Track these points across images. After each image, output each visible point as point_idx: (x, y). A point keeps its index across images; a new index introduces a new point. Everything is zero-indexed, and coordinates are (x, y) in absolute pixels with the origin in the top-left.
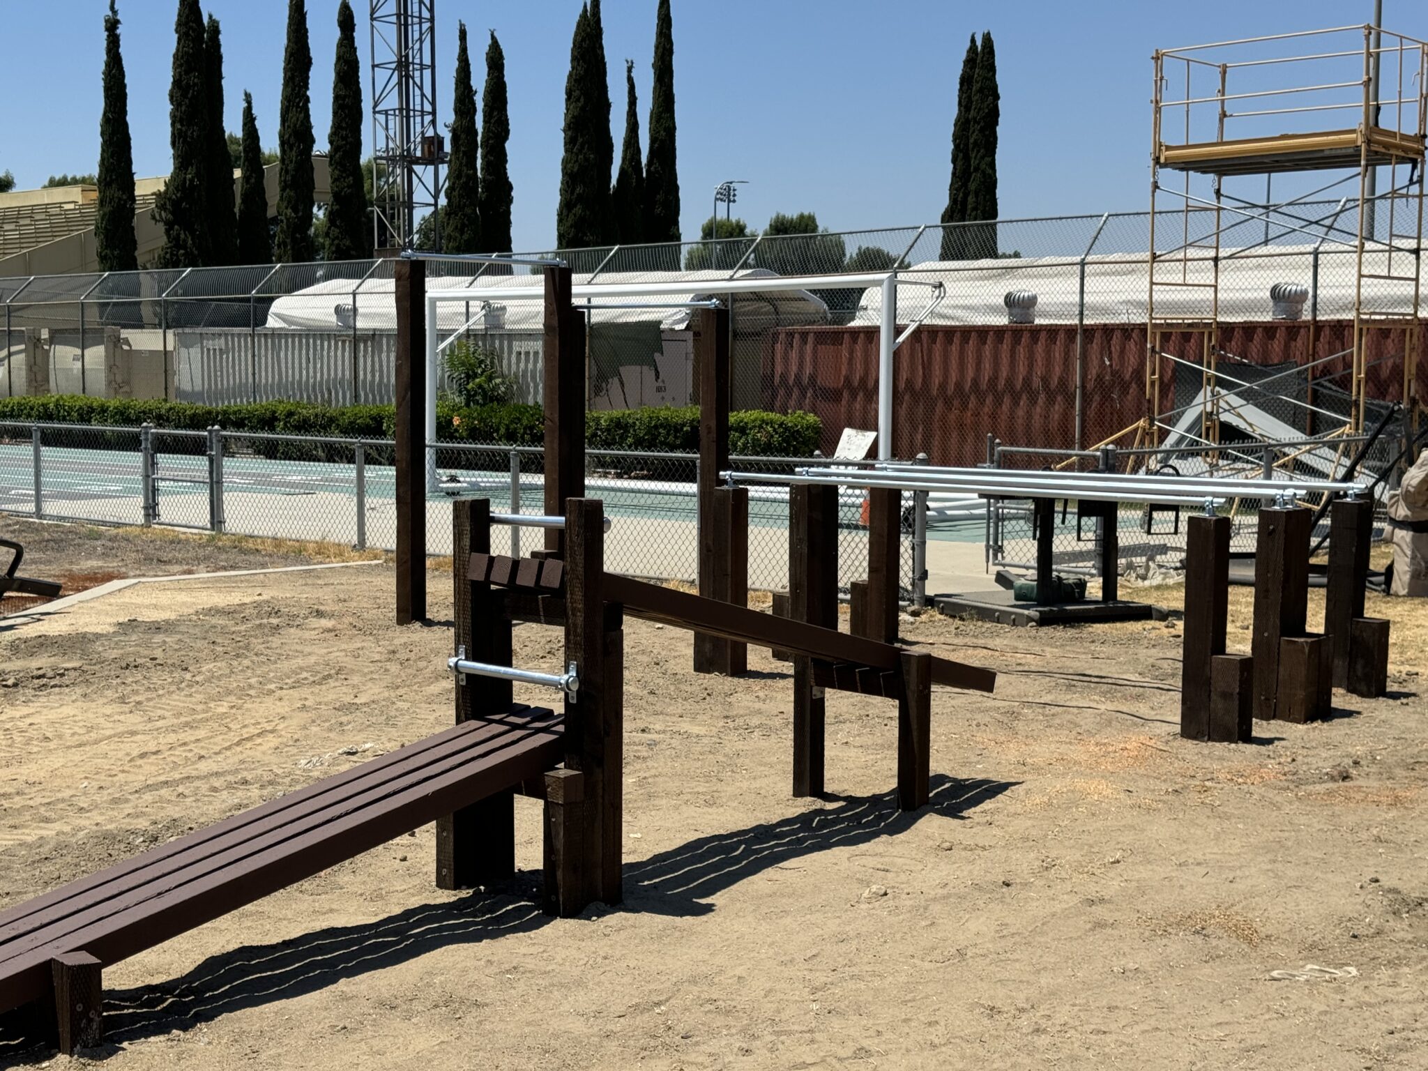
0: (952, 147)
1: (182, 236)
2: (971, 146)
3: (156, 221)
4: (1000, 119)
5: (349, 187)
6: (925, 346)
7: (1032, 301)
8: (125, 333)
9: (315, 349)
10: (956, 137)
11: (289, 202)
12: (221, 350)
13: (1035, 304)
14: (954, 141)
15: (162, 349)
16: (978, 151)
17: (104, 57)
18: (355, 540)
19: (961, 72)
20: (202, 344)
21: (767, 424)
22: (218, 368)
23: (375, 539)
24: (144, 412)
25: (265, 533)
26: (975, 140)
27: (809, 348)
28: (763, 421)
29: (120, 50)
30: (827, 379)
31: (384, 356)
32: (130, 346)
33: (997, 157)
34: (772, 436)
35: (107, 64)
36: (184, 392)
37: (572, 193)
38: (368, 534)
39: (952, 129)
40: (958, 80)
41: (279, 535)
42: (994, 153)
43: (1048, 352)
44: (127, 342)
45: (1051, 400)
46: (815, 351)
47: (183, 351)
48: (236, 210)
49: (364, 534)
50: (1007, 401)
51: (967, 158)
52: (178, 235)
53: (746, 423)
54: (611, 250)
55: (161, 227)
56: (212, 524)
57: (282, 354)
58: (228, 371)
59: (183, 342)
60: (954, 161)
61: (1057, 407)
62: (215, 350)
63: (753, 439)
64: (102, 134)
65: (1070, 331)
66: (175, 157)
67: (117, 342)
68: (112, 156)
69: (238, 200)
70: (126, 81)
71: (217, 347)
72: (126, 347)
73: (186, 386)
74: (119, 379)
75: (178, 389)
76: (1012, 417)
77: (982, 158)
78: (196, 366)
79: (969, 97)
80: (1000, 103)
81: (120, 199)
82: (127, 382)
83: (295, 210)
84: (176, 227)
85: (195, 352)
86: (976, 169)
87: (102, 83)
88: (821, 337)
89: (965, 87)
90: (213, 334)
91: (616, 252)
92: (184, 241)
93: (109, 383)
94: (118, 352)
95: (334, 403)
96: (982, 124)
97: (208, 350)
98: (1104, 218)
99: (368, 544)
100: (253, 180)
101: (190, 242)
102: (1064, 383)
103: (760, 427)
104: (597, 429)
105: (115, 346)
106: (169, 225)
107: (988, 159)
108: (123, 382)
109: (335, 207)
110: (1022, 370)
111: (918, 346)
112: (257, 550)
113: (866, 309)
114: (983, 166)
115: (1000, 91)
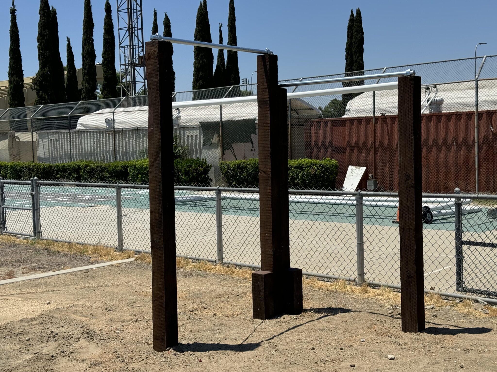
0: (345, 53)
1: (43, 95)
2: (353, 53)
3: (33, 89)
4: (364, 42)
5: (110, 74)
6: (389, 125)
7: (441, 102)
8: (17, 134)
9: (97, 138)
10: (347, 50)
11: (86, 81)
12: (56, 139)
13: (443, 103)
14: (346, 51)
15: (31, 140)
16: (356, 55)
17: (10, 24)
18: (117, 244)
19: (348, 24)
20: (48, 137)
21: (313, 165)
22: (55, 147)
23: (129, 244)
24: (23, 167)
25: (64, 239)
26: (355, 50)
27: (328, 129)
28: (311, 163)
29: (17, 21)
30: (339, 143)
31: (127, 139)
32: (19, 139)
33: (364, 56)
34: (316, 171)
35: (11, 27)
36: (41, 158)
37: (198, 75)
38: (124, 241)
39: (345, 46)
40: (347, 28)
41: (72, 240)
42: (362, 55)
43: (456, 125)
44: (18, 137)
45: (459, 149)
46: (332, 131)
47: (40, 140)
48: (65, 84)
49: (122, 241)
50: (434, 150)
51: (352, 58)
52: (42, 95)
53: (303, 165)
54: (230, 88)
55: (35, 92)
56: (35, 233)
57: (83, 141)
58: (59, 149)
59: (40, 137)
60: (346, 59)
61: (462, 153)
62: (54, 140)
63: (307, 173)
64: (10, 55)
65: (469, 115)
66: (40, 64)
67: (13, 138)
68: (14, 63)
69: (66, 80)
70: (19, 34)
71: (55, 139)
72: (17, 140)
73: (42, 155)
74: (15, 154)
75: (39, 157)
76: (437, 158)
77: (358, 57)
78: (46, 147)
79: (352, 34)
80: (364, 35)
81: (17, 81)
82: (18, 155)
83: (89, 84)
84: (41, 92)
85: (45, 140)
86: (356, 61)
87: (9, 35)
88: (335, 123)
89: (350, 31)
90: (53, 133)
91: (232, 89)
92: (44, 97)
93: (10, 155)
94: (14, 142)
95: (106, 160)
96: (357, 44)
97: (51, 140)
98: (484, 58)
99: (124, 247)
100: (71, 72)
101: (47, 97)
102: (465, 140)
103: (311, 166)
104: (228, 169)
105: (13, 139)
106: (38, 91)
107: (360, 58)
108: (16, 155)
109: (105, 83)
110: (442, 135)
111: (385, 125)
112: (58, 252)
113: (349, 110)
114: (358, 60)
115: (364, 31)
